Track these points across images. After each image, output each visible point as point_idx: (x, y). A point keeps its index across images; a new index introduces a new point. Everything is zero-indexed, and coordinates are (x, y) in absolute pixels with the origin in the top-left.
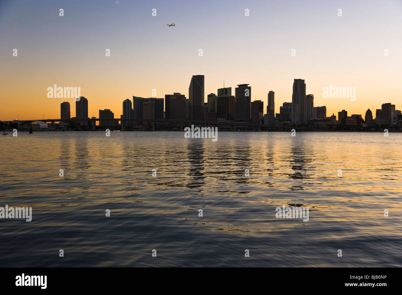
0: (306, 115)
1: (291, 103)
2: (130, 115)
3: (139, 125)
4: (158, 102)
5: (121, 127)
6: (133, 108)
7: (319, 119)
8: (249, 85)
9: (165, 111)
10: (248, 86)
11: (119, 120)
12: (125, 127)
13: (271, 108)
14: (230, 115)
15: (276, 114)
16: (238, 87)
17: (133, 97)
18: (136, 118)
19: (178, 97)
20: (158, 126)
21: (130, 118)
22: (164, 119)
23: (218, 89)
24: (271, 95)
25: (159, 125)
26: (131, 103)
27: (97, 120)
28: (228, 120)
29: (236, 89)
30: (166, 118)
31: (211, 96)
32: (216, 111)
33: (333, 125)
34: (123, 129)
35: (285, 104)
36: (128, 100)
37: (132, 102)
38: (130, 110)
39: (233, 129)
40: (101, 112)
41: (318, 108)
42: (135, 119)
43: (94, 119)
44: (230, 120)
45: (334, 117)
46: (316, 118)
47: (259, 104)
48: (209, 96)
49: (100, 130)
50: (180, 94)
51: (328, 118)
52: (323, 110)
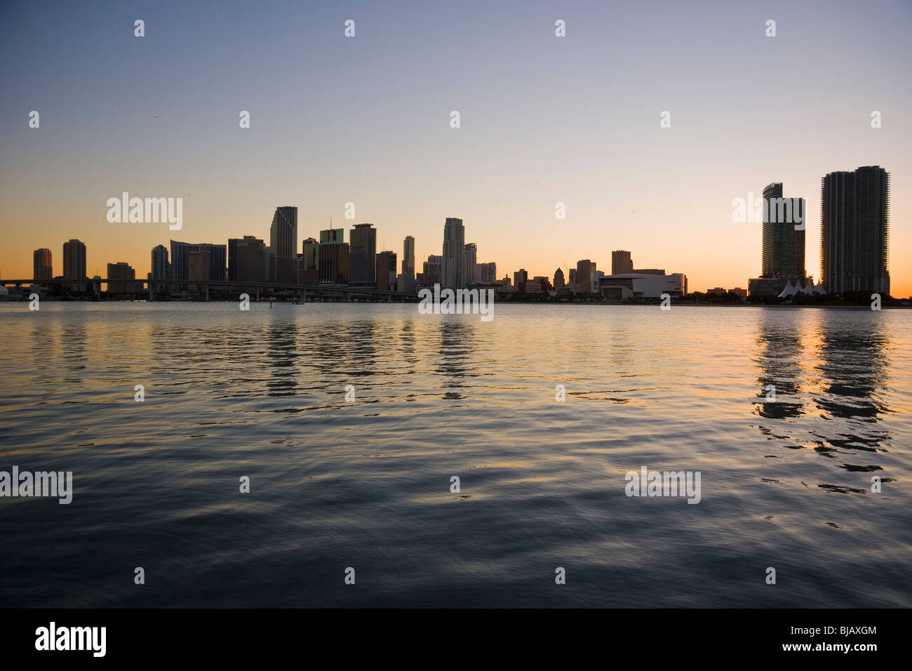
0: (465, 276)
1: (440, 257)
2: (164, 273)
3: (182, 290)
4: (216, 251)
5: (148, 294)
6: (170, 260)
7: (485, 283)
8: (373, 225)
9: (227, 266)
10: (372, 227)
11: (144, 281)
12: (155, 294)
13: (409, 265)
14: (341, 275)
15: (418, 274)
16: (354, 228)
17: (171, 241)
18: (176, 278)
19: (252, 243)
20: (215, 292)
21: (164, 278)
22: (226, 281)
23: (321, 232)
24: (409, 243)
25: (218, 291)
26: (167, 253)
27: (104, 281)
28: (337, 283)
29: (352, 231)
30: (231, 279)
31: (308, 243)
32: (317, 268)
33: (506, 293)
34: (151, 297)
35: (432, 258)
36: (161, 247)
37: (169, 250)
38: (164, 265)
39: (347, 298)
40: (111, 267)
41: (483, 266)
42: (174, 279)
43: (98, 281)
44: (341, 283)
45: (507, 280)
46: (481, 282)
47: (390, 257)
48: (305, 242)
49: (108, 298)
50: (254, 238)
51: (498, 281)
52: (491, 268)
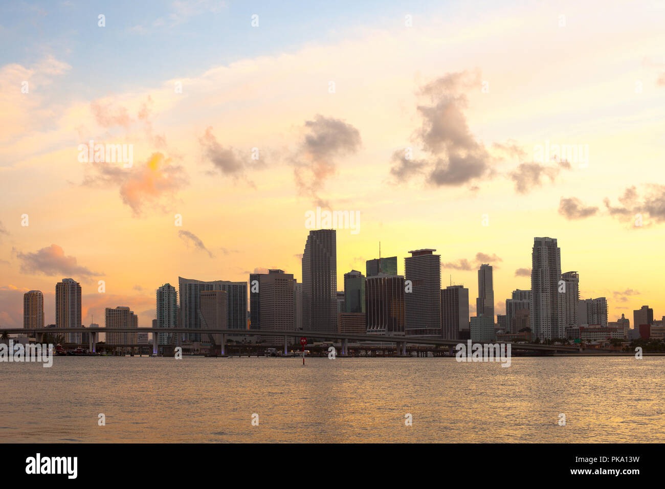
0: (564, 319)
1: (529, 292)
2: (172, 320)
3: (193, 341)
4: (237, 290)
5: (151, 347)
6: (178, 303)
7: (592, 327)
8: (435, 250)
9: (249, 309)
10: (434, 253)
11: (147, 330)
12: (159, 346)
13: (486, 304)
14: (395, 319)
15: (499, 317)
16: (410, 255)
17: (180, 278)
18: (186, 326)
19: (278, 278)
20: (235, 344)
21: (172, 326)
22: (248, 328)
23: (367, 262)
24: (486, 274)
25: (237, 342)
26: (175, 293)
27: (102, 330)
28: (390, 330)
29: (407, 260)
30: (252, 327)
31: (351, 277)
32: (364, 310)
33: (622, 340)
34: (155, 352)
35: (518, 294)
36: (168, 286)
37: (177, 289)
38: (172, 309)
39: (401, 351)
40: (110, 313)
41: (589, 302)
42: (184, 327)
43: (95, 330)
44: (395, 331)
45: (624, 322)
46: (586, 326)
47: (458, 293)
48: (347, 277)
49: (104, 353)
50: (282, 272)
51: (611, 323)
52: (599, 306)
